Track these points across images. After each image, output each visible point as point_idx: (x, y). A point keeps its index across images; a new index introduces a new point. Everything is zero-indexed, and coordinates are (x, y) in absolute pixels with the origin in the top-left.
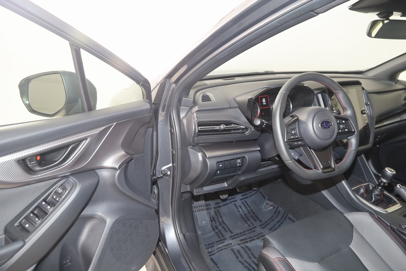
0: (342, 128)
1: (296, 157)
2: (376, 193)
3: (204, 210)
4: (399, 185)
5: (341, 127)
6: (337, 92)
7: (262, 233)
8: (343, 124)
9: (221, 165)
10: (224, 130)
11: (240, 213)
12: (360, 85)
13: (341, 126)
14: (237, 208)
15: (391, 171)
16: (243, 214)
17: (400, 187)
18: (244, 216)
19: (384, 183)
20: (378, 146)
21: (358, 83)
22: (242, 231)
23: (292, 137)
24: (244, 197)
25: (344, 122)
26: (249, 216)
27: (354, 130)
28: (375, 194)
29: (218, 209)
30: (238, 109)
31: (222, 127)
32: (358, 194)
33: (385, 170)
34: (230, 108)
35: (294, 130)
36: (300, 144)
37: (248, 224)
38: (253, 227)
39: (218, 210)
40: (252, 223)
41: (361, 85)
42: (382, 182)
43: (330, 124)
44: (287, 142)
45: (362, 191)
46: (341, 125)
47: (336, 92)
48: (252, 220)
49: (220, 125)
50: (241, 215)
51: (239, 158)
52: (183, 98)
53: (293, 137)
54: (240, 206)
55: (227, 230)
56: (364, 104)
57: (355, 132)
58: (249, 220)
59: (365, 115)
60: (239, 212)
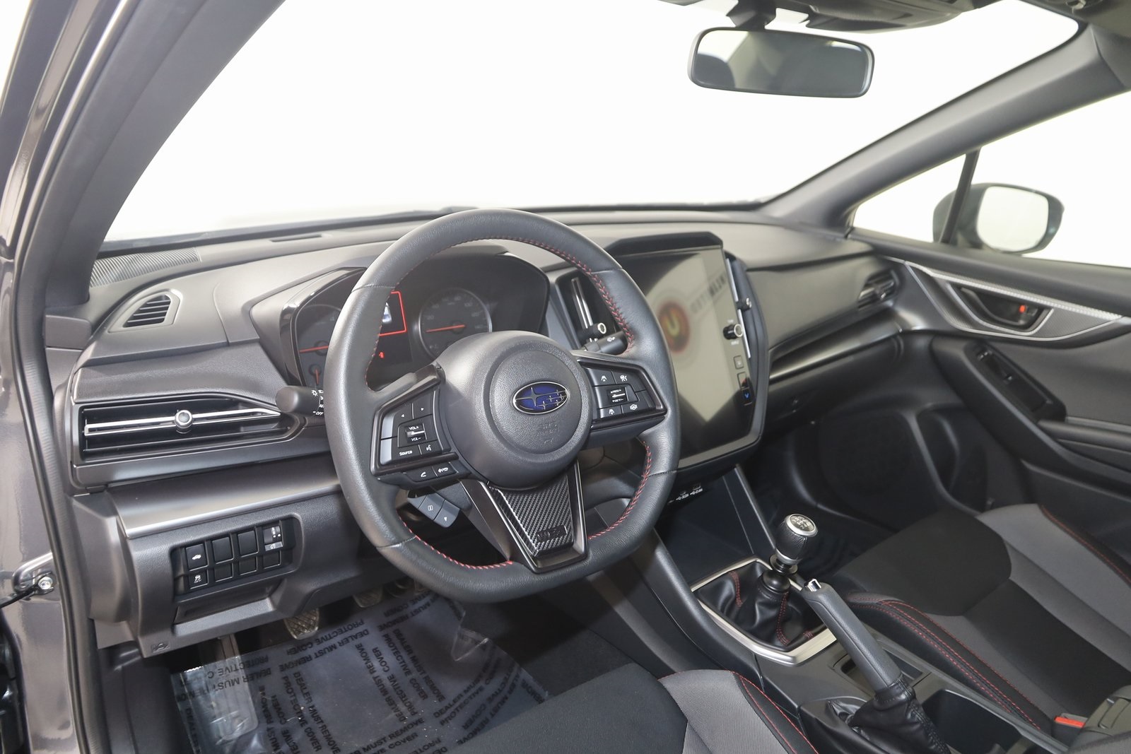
0: (617, 401)
1: (446, 518)
2: (764, 598)
3: (238, 683)
4: (814, 583)
5: (615, 396)
6: (597, 274)
7: (439, 741)
8: (622, 386)
9: (198, 557)
10: (193, 430)
11: (375, 674)
12: (719, 246)
13: (616, 394)
14: (367, 659)
15: (801, 529)
16: (384, 677)
17: (817, 587)
18: (388, 684)
19: (788, 566)
20: (813, 423)
21: (709, 241)
22: (372, 741)
23: (401, 454)
24: (391, 618)
25: (623, 378)
26: (404, 681)
27: (662, 407)
28: (760, 600)
29: (300, 668)
30: (257, 351)
31: (182, 419)
32: (713, 606)
33: (786, 524)
34: (228, 345)
35: (420, 425)
36: (444, 474)
37: (397, 710)
38: (415, 718)
39: (297, 674)
40: (410, 707)
41: (722, 248)
42: (779, 561)
43: (558, 393)
44: (377, 475)
45: (729, 588)
46: (615, 391)
47: (594, 276)
48: (413, 696)
49: (173, 413)
50: (378, 681)
51: (274, 523)
52: (47, 316)
53: (411, 452)
54: (375, 650)
55: (323, 741)
56: (733, 307)
57: (665, 410)
58: (403, 697)
59: (734, 342)
60: (372, 670)
